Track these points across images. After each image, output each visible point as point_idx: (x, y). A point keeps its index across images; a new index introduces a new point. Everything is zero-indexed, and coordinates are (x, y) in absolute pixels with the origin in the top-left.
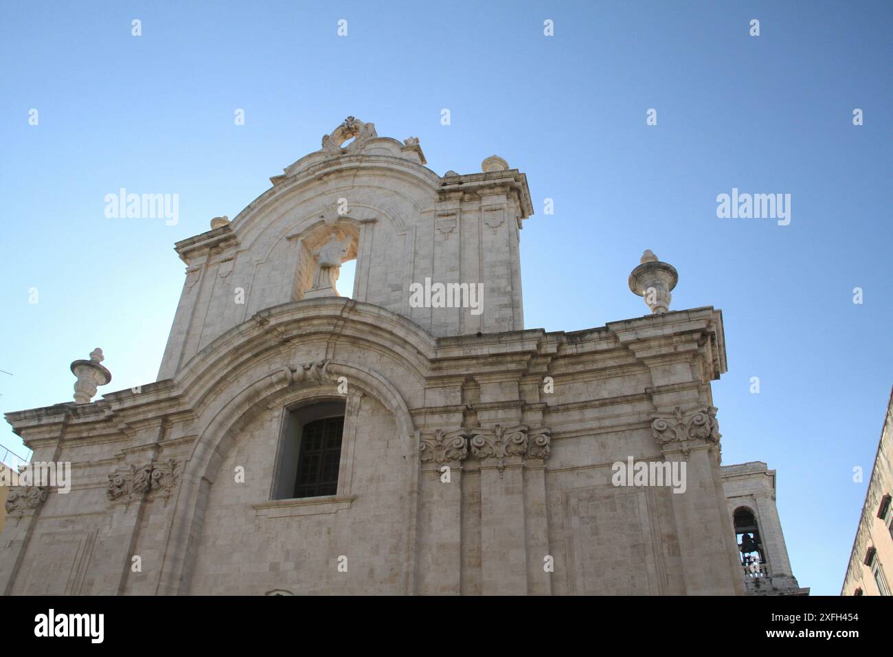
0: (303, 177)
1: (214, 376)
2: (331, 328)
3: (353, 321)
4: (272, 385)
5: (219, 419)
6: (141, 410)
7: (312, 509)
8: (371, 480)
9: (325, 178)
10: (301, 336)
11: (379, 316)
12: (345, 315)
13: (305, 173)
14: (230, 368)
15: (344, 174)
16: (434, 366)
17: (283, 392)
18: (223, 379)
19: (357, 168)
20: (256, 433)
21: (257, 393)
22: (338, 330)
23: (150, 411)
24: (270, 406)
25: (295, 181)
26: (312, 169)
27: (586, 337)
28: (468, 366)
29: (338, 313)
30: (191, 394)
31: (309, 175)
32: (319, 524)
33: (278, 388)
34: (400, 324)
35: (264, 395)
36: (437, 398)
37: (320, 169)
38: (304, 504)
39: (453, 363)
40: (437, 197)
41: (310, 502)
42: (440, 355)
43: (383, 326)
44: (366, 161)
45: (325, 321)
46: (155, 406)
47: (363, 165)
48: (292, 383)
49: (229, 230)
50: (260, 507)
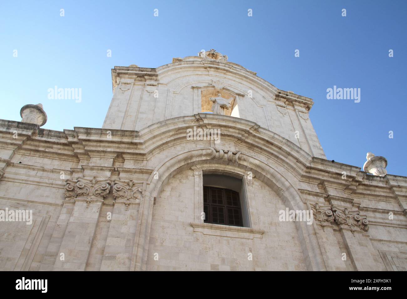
0: (197, 64)
1: (162, 139)
2: (240, 136)
3: (255, 136)
4: (201, 155)
5: (168, 164)
6: (102, 144)
7: (235, 234)
8: (271, 224)
9: (209, 69)
11: (273, 138)
12: (251, 131)
13: (199, 62)
14: (172, 138)
15: (219, 71)
16: (308, 170)
17: (205, 162)
18: (167, 143)
19: (227, 71)
21: (191, 157)
22: (244, 138)
23: (109, 147)
24: (193, 168)
25: (193, 63)
26: (204, 62)
27: (374, 178)
28: (323, 176)
29: (248, 129)
30: (147, 144)
31: (200, 64)
32: (242, 244)
33: (204, 158)
34: (287, 145)
35: (194, 160)
37: (207, 64)
38: (230, 230)
39: (317, 172)
40: (274, 97)
41: (235, 229)
42: (312, 166)
44: (233, 69)
45: (237, 131)
46: (117, 145)
47: (231, 70)
48: (214, 158)
49: (155, 71)
50: (198, 226)
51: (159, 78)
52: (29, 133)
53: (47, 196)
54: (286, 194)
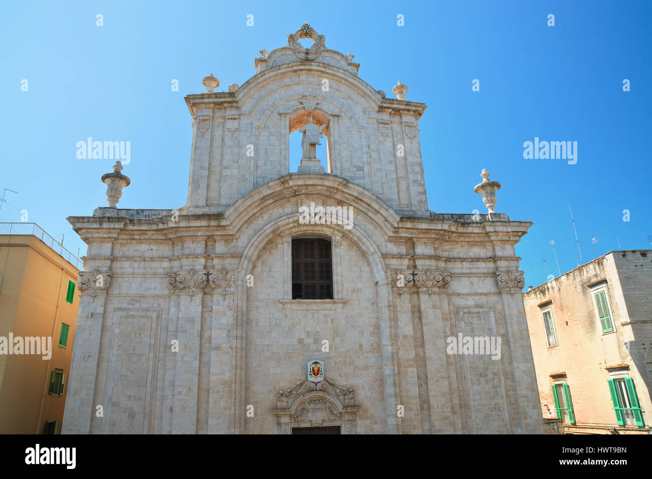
0: (284, 68)
1: (248, 213)
2: (327, 193)
4: (288, 224)
7: (321, 307)
8: (353, 291)
9: (299, 72)
10: (307, 194)
11: (362, 193)
12: (340, 188)
13: (287, 66)
14: (259, 208)
15: (312, 72)
16: (395, 230)
18: (254, 215)
19: (322, 72)
20: (274, 252)
21: (278, 228)
22: (331, 194)
23: (200, 231)
25: (279, 69)
26: (292, 64)
28: (411, 233)
30: (233, 225)
31: (288, 67)
32: (326, 316)
33: (292, 225)
35: (282, 229)
36: (392, 248)
37: (297, 66)
38: (315, 303)
39: (405, 230)
40: (377, 109)
41: (320, 302)
42: (400, 225)
43: (364, 199)
44: (329, 69)
46: (206, 228)
47: (327, 71)
49: (234, 97)
50: (286, 303)
51: (240, 104)
52: (121, 225)
53: (155, 288)
54: (371, 259)
